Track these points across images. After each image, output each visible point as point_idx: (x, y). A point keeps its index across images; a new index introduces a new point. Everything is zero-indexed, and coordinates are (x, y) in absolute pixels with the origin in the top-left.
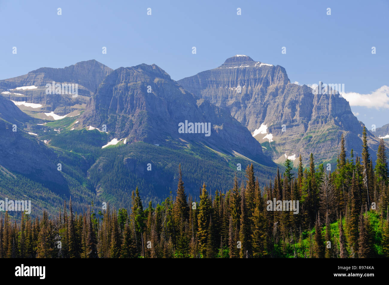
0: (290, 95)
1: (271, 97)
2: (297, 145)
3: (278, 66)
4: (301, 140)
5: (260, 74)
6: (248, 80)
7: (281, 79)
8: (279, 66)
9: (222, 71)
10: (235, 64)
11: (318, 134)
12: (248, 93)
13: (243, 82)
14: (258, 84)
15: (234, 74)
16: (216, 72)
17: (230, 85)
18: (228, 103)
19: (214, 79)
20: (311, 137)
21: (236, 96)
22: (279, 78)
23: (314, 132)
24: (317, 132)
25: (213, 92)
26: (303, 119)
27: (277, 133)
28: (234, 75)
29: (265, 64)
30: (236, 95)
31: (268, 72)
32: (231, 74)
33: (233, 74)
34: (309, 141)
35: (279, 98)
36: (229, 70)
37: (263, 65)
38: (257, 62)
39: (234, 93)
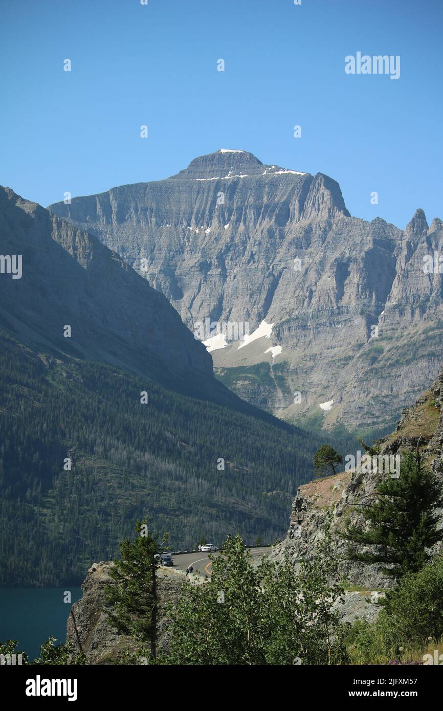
0: (340, 245)
1: (293, 250)
2: (343, 373)
3: (319, 174)
4: (355, 360)
5: (271, 195)
6: (240, 209)
7: (321, 207)
8: (321, 174)
9: (179, 186)
10: (213, 171)
11: (400, 344)
12: (237, 240)
13: (226, 214)
14: (263, 218)
15: (208, 193)
16: (160, 190)
17: (193, 221)
18: (181, 265)
19: (154, 205)
20: (380, 351)
21: (204, 248)
22: (317, 203)
23: (391, 338)
24: (397, 338)
25: (146, 238)
26: (364, 305)
27: (295, 341)
28: (207, 197)
29: (289, 172)
30: (203, 246)
31: (293, 189)
32: (200, 194)
33: (205, 194)
34: (374, 360)
35: (311, 253)
36: (195, 186)
37: (283, 172)
38: (270, 166)
39: (199, 241)
